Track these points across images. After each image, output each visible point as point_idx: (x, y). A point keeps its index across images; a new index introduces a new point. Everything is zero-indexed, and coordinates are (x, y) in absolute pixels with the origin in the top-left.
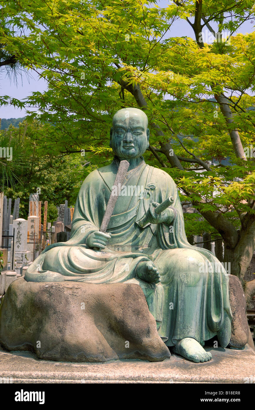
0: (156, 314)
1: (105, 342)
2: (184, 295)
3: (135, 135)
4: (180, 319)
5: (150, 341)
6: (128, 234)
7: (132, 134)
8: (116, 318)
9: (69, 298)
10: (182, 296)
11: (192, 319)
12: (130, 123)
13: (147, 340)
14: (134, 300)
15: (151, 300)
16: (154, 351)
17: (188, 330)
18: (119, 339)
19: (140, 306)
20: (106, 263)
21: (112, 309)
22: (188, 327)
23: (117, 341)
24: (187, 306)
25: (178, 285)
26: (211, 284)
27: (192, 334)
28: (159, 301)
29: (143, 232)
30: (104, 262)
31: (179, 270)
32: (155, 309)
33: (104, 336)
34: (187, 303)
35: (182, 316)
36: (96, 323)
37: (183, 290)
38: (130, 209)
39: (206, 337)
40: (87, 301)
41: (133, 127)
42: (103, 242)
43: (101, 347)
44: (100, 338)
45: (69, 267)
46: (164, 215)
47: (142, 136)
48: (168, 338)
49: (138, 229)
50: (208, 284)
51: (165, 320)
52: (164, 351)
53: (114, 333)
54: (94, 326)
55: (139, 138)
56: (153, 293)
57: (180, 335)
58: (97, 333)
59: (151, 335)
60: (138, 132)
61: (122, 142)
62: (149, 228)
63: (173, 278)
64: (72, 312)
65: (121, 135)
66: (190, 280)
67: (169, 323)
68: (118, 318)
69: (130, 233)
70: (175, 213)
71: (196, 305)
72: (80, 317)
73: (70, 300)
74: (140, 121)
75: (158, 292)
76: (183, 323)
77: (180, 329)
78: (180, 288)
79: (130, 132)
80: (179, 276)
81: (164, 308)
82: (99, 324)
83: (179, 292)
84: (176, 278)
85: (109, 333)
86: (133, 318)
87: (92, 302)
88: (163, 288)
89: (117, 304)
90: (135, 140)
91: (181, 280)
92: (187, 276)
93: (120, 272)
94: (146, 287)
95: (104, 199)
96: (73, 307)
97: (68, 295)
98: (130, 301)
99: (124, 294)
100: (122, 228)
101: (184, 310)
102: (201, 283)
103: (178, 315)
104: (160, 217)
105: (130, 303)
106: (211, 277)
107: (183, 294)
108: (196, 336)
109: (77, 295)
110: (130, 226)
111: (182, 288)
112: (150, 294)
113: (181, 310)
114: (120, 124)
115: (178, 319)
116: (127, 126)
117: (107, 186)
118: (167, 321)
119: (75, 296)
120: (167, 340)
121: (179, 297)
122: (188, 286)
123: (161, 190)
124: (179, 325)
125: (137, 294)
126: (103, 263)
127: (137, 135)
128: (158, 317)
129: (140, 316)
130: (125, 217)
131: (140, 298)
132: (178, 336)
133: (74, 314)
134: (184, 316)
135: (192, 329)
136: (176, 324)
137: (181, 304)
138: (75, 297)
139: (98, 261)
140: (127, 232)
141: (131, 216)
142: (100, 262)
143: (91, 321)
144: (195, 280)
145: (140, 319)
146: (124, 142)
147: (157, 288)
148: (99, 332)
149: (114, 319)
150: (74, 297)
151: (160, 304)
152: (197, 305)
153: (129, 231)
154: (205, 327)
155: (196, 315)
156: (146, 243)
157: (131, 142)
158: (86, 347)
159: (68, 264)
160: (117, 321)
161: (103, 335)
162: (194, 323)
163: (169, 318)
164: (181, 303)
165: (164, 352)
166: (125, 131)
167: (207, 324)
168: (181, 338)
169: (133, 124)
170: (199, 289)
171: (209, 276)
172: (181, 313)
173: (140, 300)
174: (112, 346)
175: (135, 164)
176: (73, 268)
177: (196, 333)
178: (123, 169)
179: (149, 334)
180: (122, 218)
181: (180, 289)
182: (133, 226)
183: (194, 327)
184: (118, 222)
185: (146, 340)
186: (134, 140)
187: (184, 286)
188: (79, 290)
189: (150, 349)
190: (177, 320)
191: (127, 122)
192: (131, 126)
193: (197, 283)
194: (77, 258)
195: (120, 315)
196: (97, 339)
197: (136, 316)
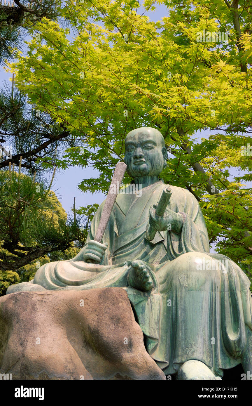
0: (150, 329)
1: (78, 361)
2: (185, 303)
3: (146, 149)
4: (180, 334)
5: (133, 358)
6: (137, 251)
7: (143, 149)
8: (89, 328)
9: (37, 304)
10: (182, 303)
11: (198, 334)
12: (139, 138)
13: (128, 356)
14: (113, 304)
15: (141, 309)
16: (138, 372)
17: (193, 350)
18: (97, 357)
19: (121, 311)
20: (97, 274)
21: (85, 316)
22: (191, 345)
23: (95, 361)
24: (189, 315)
25: (177, 290)
26: (224, 291)
27: (197, 355)
28: (155, 313)
29: (155, 249)
30: (95, 273)
31: (179, 272)
32: (147, 321)
33: (78, 353)
34: (188, 313)
35: (183, 331)
36: (69, 337)
37: (183, 295)
38: (140, 224)
39: (225, 364)
40: (58, 307)
41: (143, 142)
42: (97, 252)
43: (70, 366)
44: (72, 356)
45: (55, 281)
46: (167, 217)
47: (154, 150)
48: (168, 362)
49: (148, 245)
50: (221, 292)
51: (164, 338)
52: (152, 372)
53: (90, 350)
54: (67, 340)
55: (150, 152)
56: (145, 301)
57: (182, 356)
58: (69, 348)
59: (133, 349)
60: (148, 146)
61: (132, 158)
62: (162, 245)
63: (171, 283)
64: (38, 321)
65: (131, 151)
66: (192, 282)
67: (169, 342)
68: (92, 327)
69: (138, 250)
70: (184, 218)
71: (202, 316)
72: (47, 327)
73: (38, 306)
74: (151, 135)
75: (153, 301)
76: (186, 339)
77: (182, 349)
78: (180, 293)
79: (140, 147)
80: (177, 279)
81: (162, 323)
82: (72, 338)
83: (179, 298)
84: (174, 282)
85: (84, 350)
86: (111, 326)
87: (63, 309)
88: (161, 298)
89: (91, 309)
90: (146, 154)
91: (180, 283)
92: (187, 277)
93: (108, 280)
94: (135, 294)
95: (115, 220)
96: (39, 314)
97: (37, 301)
98: (108, 305)
99: (100, 296)
100: (130, 247)
101: (185, 321)
102: (208, 286)
103: (178, 330)
104: (162, 219)
105: (107, 307)
106: (224, 282)
107: (183, 300)
108: (205, 358)
109: (47, 301)
110: (139, 243)
111: (181, 293)
112: (140, 302)
113: (181, 323)
114: (130, 141)
115: (179, 334)
116: (137, 141)
117: (119, 207)
118: (166, 339)
119: (45, 302)
120: (167, 365)
121: (179, 305)
122: (189, 290)
123: (178, 205)
124: (181, 343)
125: (117, 296)
126: (93, 275)
127: (148, 149)
128: (153, 333)
129: (120, 325)
130: (134, 234)
131: (122, 302)
132: (180, 358)
133: (40, 323)
134: (186, 329)
135: (198, 349)
136: (177, 342)
137: (181, 314)
138: (44, 304)
139: (88, 272)
140: (136, 250)
141: (140, 232)
142: (90, 273)
143: (62, 334)
144: (198, 282)
145: (120, 328)
146: (134, 159)
147: (151, 297)
148: (72, 348)
149: (87, 329)
150: (42, 303)
151: (155, 317)
152: (203, 316)
153: (138, 248)
154: (222, 350)
155: (204, 329)
156: (158, 260)
157: (141, 157)
158: (50, 364)
159: (54, 277)
160: (90, 331)
161: (77, 352)
162: (200, 340)
163: (169, 334)
164: (181, 312)
165: (152, 373)
166: (135, 147)
167: (223, 343)
168: (183, 360)
169: (143, 138)
170: (205, 295)
171: (222, 281)
172: (182, 327)
173: (120, 304)
174: (87, 367)
175: (150, 182)
176: (59, 281)
177: (205, 355)
178: (119, 172)
179: (131, 348)
180: (131, 235)
181: (180, 295)
182: (142, 243)
183: (201, 346)
184: (126, 240)
185: (127, 356)
186: (145, 155)
187: (184, 290)
188: (51, 295)
189: (132, 369)
190: (177, 336)
191: (137, 137)
192: (140, 140)
193: (202, 286)
194: (64, 270)
195: (95, 323)
196: (68, 356)
197: (116, 325)
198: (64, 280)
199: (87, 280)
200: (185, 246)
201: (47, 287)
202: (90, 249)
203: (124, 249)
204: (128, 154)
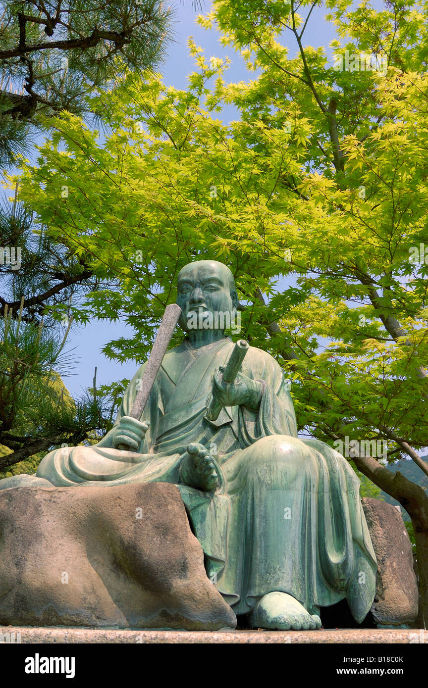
0: (212, 546)
1: (104, 592)
2: (266, 507)
3: (208, 290)
4: (258, 553)
5: (187, 586)
6: (191, 437)
7: (203, 290)
8: (122, 542)
9: (42, 505)
10: (262, 508)
11: (284, 553)
12: (199, 274)
13: (181, 584)
14: (159, 507)
15: (200, 516)
16: (195, 607)
17: (276, 577)
18: (131, 586)
19: (171, 517)
20: (133, 465)
21: (116, 523)
22: (275, 569)
23: (129, 591)
24: (271, 526)
25: (255, 489)
26: (323, 492)
27: (284, 584)
28: (220, 523)
29: (218, 434)
30: (130, 464)
31: (257, 462)
32: (209, 534)
33: (103, 580)
34: (271, 522)
35: (263, 549)
36: (89, 556)
37: (263, 497)
38: (197, 398)
39: (321, 598)
40: (74, 511)
41: (204, 280)
43: (91, 599)
44: (94, 583)
45: (69, 474)
46: (239, 385)
47: (219, 292)
48: (238, 596)
49: (208, 429)
50: (318, 493)
51: (233, 560)
52: (215, 607)
53: (122, 576)
54: (86, 561)
55: (214, 295)
56: (205, 505)
57: (260, 586)
58: (89, 573)
59: (189, 574)
60: (212, 286)
61: (188, 303)
62: (229, 429)
63: (246, 478)
64: (43, 529)
65: (186, 293)
66: (277, 477)
67: (240, 565)
68: (126, 539)
69: (194, 435)
70: (263, 387)
71: (290, 527)
72: (57, 540)
73: (43, 508)
74: (216, 271)
75: (218, 505)
76: (266, 561)
77: (261, 575)
78: (258, 493)
79: (199, 287)
80: (255, 472)
81: (230, 537)
82: (95, 557)
83: (257, 501)
84: (250, 477)
85: (113, 575)
86: (155, 539)
87: (82, 513)
88: (229, 501)
89: (125, 514)
90: (208, 298)
91: (259, 478)
92: (270, 470)
93: (150, 473)
94: (191, 493)
95: (159, 392)
96: (46, 520)
97: (42, 500)
98: (151, 507)
99: (139, 494)
100: (182, 430)
101: (265, 534)
102: (300, 484)
103: (254, 547)
104: (232, 388)
105: (149, 511)
106: (323, 478)
107: (263, 503)
108: (294, 590)
109: (58, 501)
110: (195, 425)
111: (261, 493)
112: (199, 506)
113: (260, 537)
114: (185, 278)
115: (256, 554)
116: (195, 278)
117: (166, 372)
118: (237, 562)
119: (54, 502)
120: (237, 600)
121: (257, 511)
122: (272, 488)
123: (253, 372)
124: (259, 567)
125: (165, 495)
126: (128, 466)
127: (212, 291)
128: (217, 552)
129: (169, 538)
130: (187, 412)
131: (172, 504)
132: (257, 589)
133: (46, 534)
134: (267, 546)
135: (285, 575)
136: (253, 564)
137: (260, 524)
138: (53, 505)
139: (119, 462)
140: (191, 434)
141: (197, 409)
142: (123, 463)
143: (80, 551)
144: (286, 477)
145: (168, 542)
146: (190, 303)
147: (215, 499)
148: (94, 572)
149: (119, 544)
150: (51, 504)
151: (221, 528)
152: (293, 528)
153: (194, 433)
154: (318, 578)
155: (293, 546)
156: (222, 450)
157: (200, 301)
158: (60, 595)
159: (68, 469)
160: (123, 546)
161: (101, 578)
162: (287, 563)
163: (241, 555)
164: (260, 522)
165: (216, 610)
166: (193, 286)
167: (320, 568)
168: (263, 592)
169: (205, 274)
170: (297, 496)
171: (320, 477)
172: (261, 543)
173: (170, 507)
174: (116, 601)
175: (212, 339)
176: (75, 475)
177: (294, 585)
178: (169, 318)
179: (185, 571)
180: (183, 413)
181: (259, 496)
182: (200, 425)
183: (288, 570)
184: (176, 420)
185: (179, 584)
186: (206, 299)
187: (264, 488)
188: (64, 493)
189: (187, 602)
190: (253, 557)
191: (195, 273)
192: (200, 278)
193: (291, 482)
194: (84, 459)
195: (130, 534)
196: (88, 584)
197: (162, 537)
198: (83, 472)
199: (118, 474)
200: (265, 428)
201: (57, 483)
202: (124, 428)
203: (173, 434)
204: (182, 297)
